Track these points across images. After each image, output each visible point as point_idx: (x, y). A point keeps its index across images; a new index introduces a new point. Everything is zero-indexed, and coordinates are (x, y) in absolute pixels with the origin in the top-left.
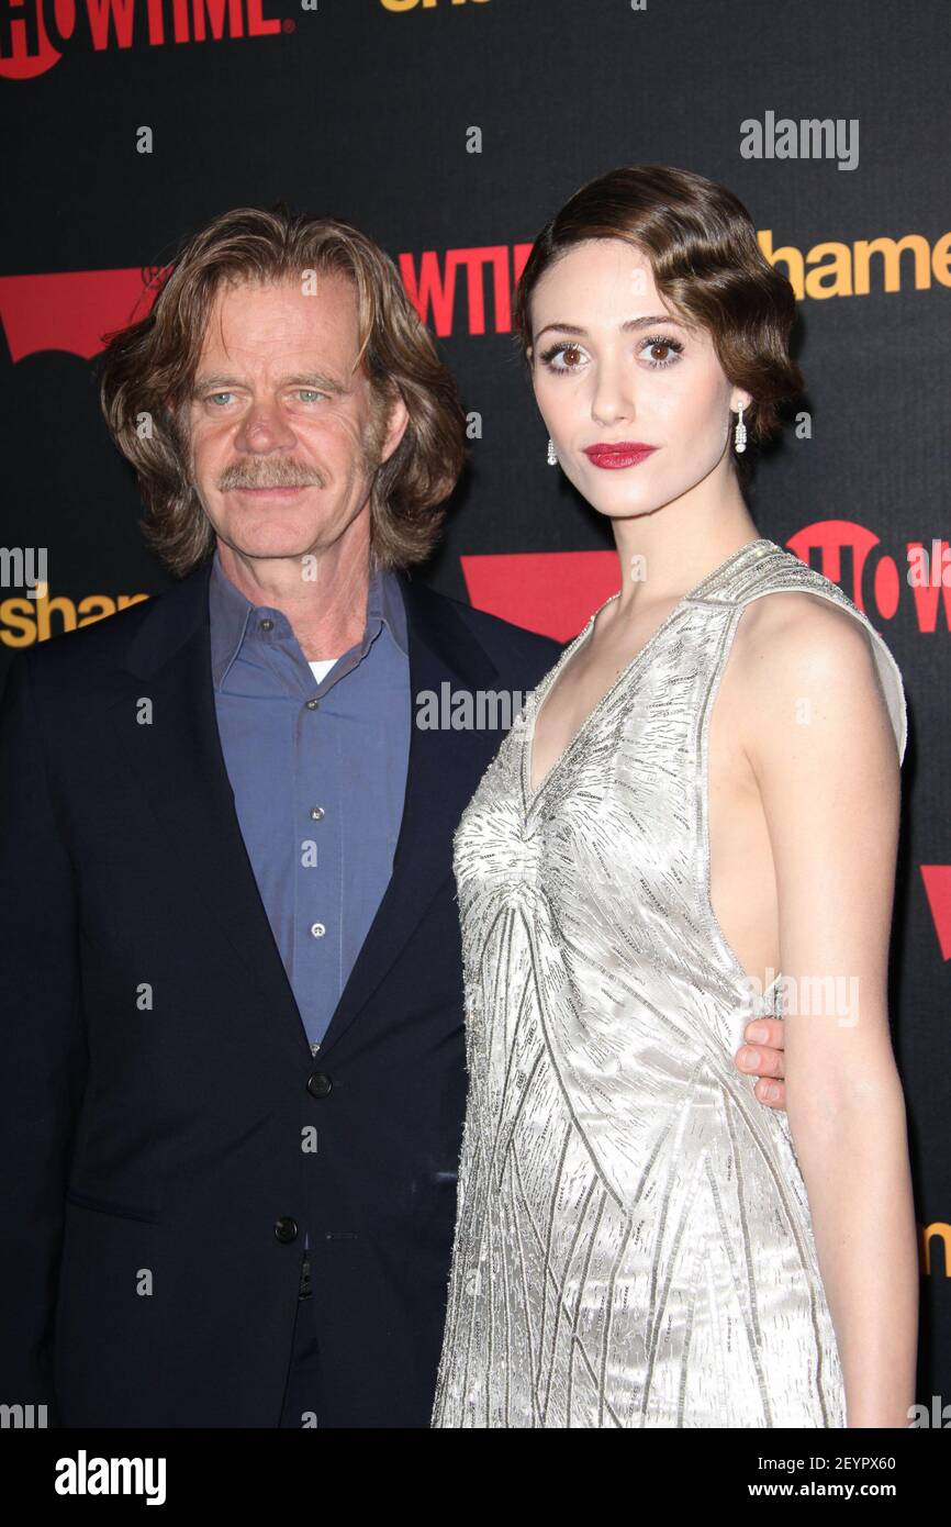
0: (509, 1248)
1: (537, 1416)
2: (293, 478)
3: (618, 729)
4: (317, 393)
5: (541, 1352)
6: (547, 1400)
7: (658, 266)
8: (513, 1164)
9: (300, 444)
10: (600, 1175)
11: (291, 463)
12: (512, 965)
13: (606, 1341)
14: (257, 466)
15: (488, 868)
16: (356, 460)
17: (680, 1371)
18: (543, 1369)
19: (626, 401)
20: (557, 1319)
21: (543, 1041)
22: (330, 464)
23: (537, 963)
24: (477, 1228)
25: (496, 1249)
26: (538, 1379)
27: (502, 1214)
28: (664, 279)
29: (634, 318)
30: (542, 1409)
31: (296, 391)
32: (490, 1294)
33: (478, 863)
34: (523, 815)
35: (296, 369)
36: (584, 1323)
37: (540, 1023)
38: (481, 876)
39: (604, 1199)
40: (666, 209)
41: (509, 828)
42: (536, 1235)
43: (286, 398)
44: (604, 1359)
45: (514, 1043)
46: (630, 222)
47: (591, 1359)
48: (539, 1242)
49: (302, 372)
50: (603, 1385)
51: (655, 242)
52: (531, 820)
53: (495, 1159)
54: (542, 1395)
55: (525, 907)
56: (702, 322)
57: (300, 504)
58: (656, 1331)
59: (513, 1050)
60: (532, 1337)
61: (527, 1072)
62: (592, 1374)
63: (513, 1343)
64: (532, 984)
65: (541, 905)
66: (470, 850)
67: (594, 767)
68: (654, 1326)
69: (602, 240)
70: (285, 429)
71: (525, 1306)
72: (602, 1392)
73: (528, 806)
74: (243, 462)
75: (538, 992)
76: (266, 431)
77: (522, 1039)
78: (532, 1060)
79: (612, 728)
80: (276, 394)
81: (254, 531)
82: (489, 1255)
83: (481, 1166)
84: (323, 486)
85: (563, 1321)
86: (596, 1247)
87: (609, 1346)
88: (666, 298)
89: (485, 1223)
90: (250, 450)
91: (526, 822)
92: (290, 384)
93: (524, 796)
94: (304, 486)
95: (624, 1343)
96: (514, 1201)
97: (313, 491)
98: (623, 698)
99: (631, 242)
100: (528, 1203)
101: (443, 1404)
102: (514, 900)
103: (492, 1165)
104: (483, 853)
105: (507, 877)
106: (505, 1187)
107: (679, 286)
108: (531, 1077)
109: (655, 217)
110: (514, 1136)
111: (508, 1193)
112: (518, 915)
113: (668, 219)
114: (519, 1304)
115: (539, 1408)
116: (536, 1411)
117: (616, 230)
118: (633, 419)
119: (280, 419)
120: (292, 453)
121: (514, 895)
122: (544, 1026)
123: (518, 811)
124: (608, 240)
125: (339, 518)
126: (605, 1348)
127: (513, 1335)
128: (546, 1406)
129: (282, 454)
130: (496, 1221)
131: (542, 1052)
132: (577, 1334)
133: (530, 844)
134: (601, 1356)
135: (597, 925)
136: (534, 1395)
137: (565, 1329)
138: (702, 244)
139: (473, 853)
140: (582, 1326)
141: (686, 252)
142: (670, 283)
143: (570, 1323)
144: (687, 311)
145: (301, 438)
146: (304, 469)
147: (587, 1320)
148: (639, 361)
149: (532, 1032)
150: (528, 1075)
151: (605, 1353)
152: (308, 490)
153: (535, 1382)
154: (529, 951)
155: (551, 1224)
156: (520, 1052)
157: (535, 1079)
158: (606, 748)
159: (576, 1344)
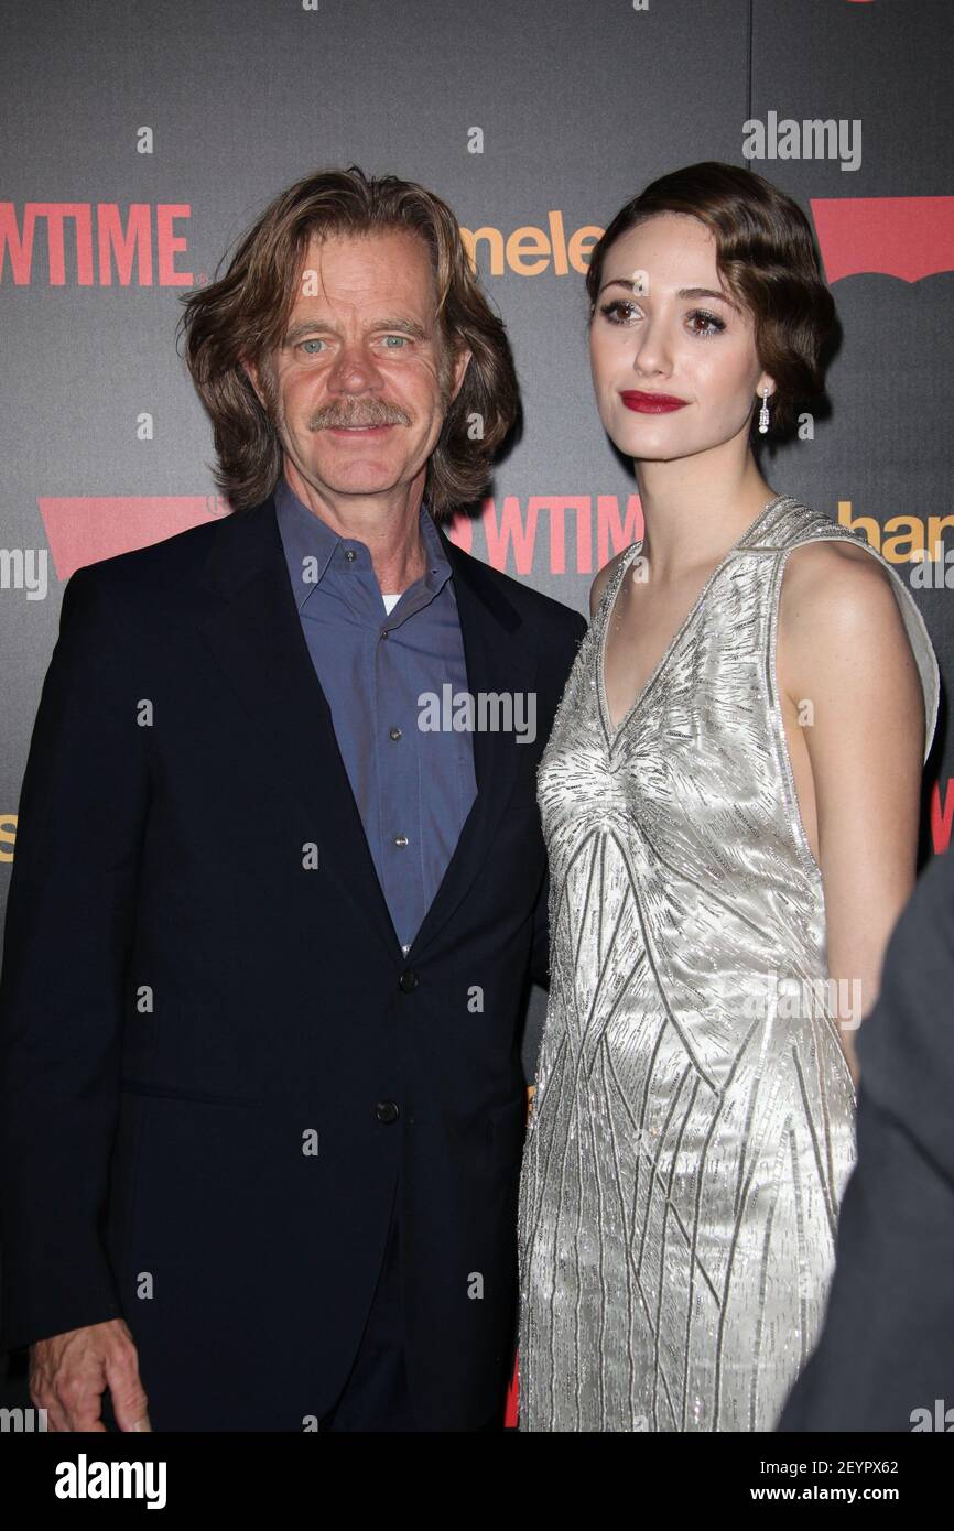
0: (599, 1128)
1: (631, 1271)
2: (385, 416)
3: (694, 672)
4: (402, 338)
5: (634, 1217)
6: (641, 1257)
7: (722, 246)
8: (605, 1053)
9: (387, 386)
10: (694, 1062)
11: (381, 401)
12: (608, 882)
13: (697, 1206)
14: (351, 405)
15: (575, 797)
16: (436, 400)
17: (764, 1233)
18: (637, 1231)
19: (667, 359)
20: (651, 1188)
21: (644, 948)
22: (415, 404)
23: (635, 879)
24: (566, 1111)
25: (584, 1129)
26: (632, 1239)
27: (592, 1098)
28: (724, 259)
29: (691, 287)
30: (636, 1266)
31: (383, 336)
32: (578, 1168)
33: (563, 792)
34: (607, 751)
35: (382, 315)
36: (678, 1191)
37: (640, 932)
38: (567, 803)
39: (697, 1083)
40: (741, 201)
41: (595, 762)
42: (630, 1115)
43: (371, 345)
44: (696, 1222)
45: (610, 950)
46: (708, 204)
47: (685, 1223)
48: (632, 1122)
49: (389, 317)
50: (694, 1244)
51: (724, 225)
52: (615, 754)
53: (584, 1051)
54: (635, 1254)
55: (617, 831)
56: (749, 303)
57: (389, 442)
58: (744, 1198)
59: (608, 955)
60: (625, 1204)
61: (627, 973)
62: (685, 1235)
63: (605, 1209)
64: (631, 899)
65: (633, 830)
66: (555, 781)
67: (679, 708)
68: (741, 1193)
69: (679, 214)
70: (375, 373)
71: (617, 1177)
72: (693, 1251)
73: (611, 742)
74: (336, 402)
75: (638, 905)
76: (360, 373)
77: (620, 945)
78: (631, 963)
79: (688, 672)
80: (364, 339)
81: (346, 468)
82: (577, 1133)
83: (568, 1057)
84: (410, 424)
85: (656, 1189)
86: (689, 1126)
87: (700, 1211)
88: (723, 276)
89: (574, 1105)
90: (343, 390)
91: (610, 755)
92: (378, 330)
93: (605, 733)
94: (393, 424)
95: (714, 1208)
96: (607, 1086)
97: (400, 429)
98: (693, 642)
99: (705, 221)
100: (621, 1087)
101: (528, 1261)
102: (606, 825)
103: (580, 1055)
104: (569, 784)
105: (596, 805)
106: (596, 1076)
107: (737, 268)
108: (629, 979)
109: (732, 206)
110: (607, 1029)
111: (599, 1080)
112: (611, 841)
113: (740, 209)
114: (610, 1175)
115: (633, 1265)
116: (631, 1267)
117: (694, 207)
118: (669, 376)
119: (369, 363)
120: (380, 393)
121: (605, 821)
122: (645, 934)
123: (601, 747)
124: (684, 214)
125: (420, 454)
126: (697, 1212)
127: (605, 1203)
128: (640, 1263)
129: (372, 394)
130: (585, 1103)
131: (642, 958)
132: (671, 1200)
133: (617, 776)
134: (694, 1219)
135: (692, 848)
136: (629, 1254)
137: (658, 1195)
138: (766, 237)
139: (558, 784)
140: (675, 1193)
141: (749, 241)
142: (729, 262)
143: (664, 1191)
144: (740, 291)
145: (388, 379)
146: (394, 408)
147: (680, 1189)
148: (686, 327)
149: (633, 939)
150: (626, 978)
151: (697, 1217)
152: (396, 427)
153: (628, 1242)
154: (625, 870)
155: (644, 1106)
156: (618, 958)
157: (634, 980)
158: (686, 690)
159: (669, 1209)
